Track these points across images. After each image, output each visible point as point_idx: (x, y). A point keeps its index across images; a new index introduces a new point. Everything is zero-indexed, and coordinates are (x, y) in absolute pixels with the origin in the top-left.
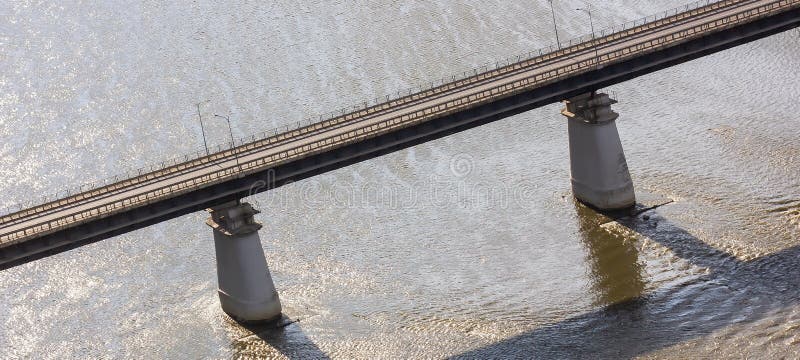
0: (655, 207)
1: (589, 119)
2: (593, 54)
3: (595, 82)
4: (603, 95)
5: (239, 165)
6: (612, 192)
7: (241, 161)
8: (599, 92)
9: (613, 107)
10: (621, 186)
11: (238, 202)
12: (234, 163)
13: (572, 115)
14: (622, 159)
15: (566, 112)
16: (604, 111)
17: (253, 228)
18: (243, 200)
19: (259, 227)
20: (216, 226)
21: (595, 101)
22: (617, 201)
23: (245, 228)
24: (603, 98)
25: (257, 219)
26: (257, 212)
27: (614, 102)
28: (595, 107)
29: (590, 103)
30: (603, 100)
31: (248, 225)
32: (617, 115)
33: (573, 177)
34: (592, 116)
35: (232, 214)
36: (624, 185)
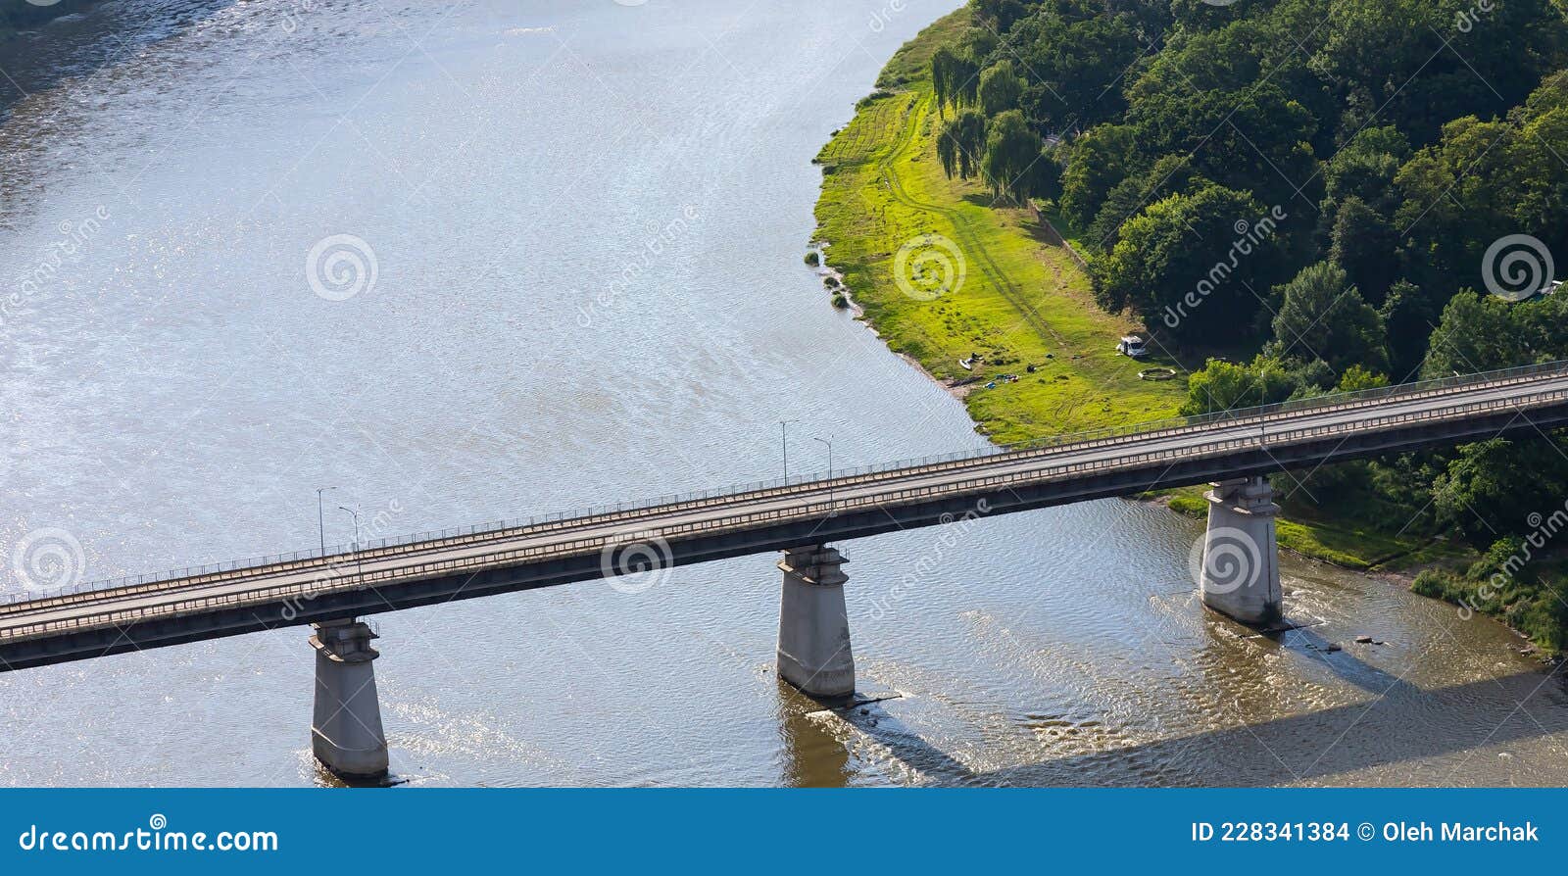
4: (831, 549)
6: (827, 675)
8: (828, 545)
9: (843, 567)
10: (839, 668)
13: (790, 569)
15: (783, 565)
22: (831, 686)
28: (820, 564)
30: (831, 557)
33: (781, 648)
36: (843, 667)
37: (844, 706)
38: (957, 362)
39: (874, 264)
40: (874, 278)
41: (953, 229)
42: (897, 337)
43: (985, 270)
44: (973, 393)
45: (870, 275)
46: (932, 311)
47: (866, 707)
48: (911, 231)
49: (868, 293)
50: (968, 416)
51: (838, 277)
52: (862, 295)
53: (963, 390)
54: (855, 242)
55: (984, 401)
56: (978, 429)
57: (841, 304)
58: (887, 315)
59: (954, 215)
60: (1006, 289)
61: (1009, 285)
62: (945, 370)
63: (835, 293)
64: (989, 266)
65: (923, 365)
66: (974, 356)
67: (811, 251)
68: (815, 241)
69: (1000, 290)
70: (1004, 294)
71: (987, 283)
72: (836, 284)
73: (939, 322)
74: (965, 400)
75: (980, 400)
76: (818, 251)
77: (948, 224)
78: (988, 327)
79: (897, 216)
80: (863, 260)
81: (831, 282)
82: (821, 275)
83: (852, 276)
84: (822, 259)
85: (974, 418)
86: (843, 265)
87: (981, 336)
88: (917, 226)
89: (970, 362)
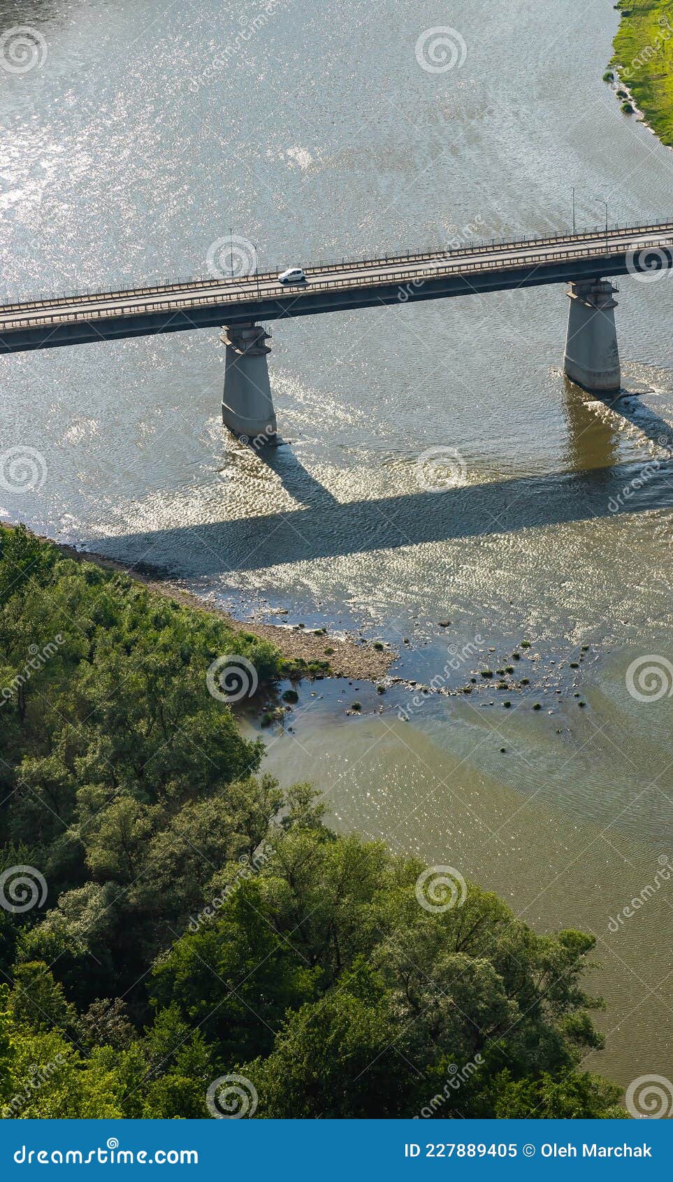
1: (591, 303)
2: (604, 244)
3: (601, 270)
4: (605, 283)
5: (258, 290)
6: (599, 374)
7: (261, 287)
8: (603, 279)
9: (614, 296)
10: (611, 370)
11: (253, 325)
12: (255, 288)
13: (575, 297)
14: (614, 345)
15: (570, 293)
16: (605, 297)
17: (262, 351)
18: (257, 324)
19: (269, 350)
20: (229, 343)
21: (598, 287)
23: (256, 349)
24: (606, 286)
25: (267, 343)
26: (269, 337)
27: (615, 291)
28: (597, 293)
29: (593, 288)
30: (606, 288)
31: (258, 347)
32: (616, 304)
33: (567, 354)
34: (593, 301)
35: (246, 334)
36: (613, 368)
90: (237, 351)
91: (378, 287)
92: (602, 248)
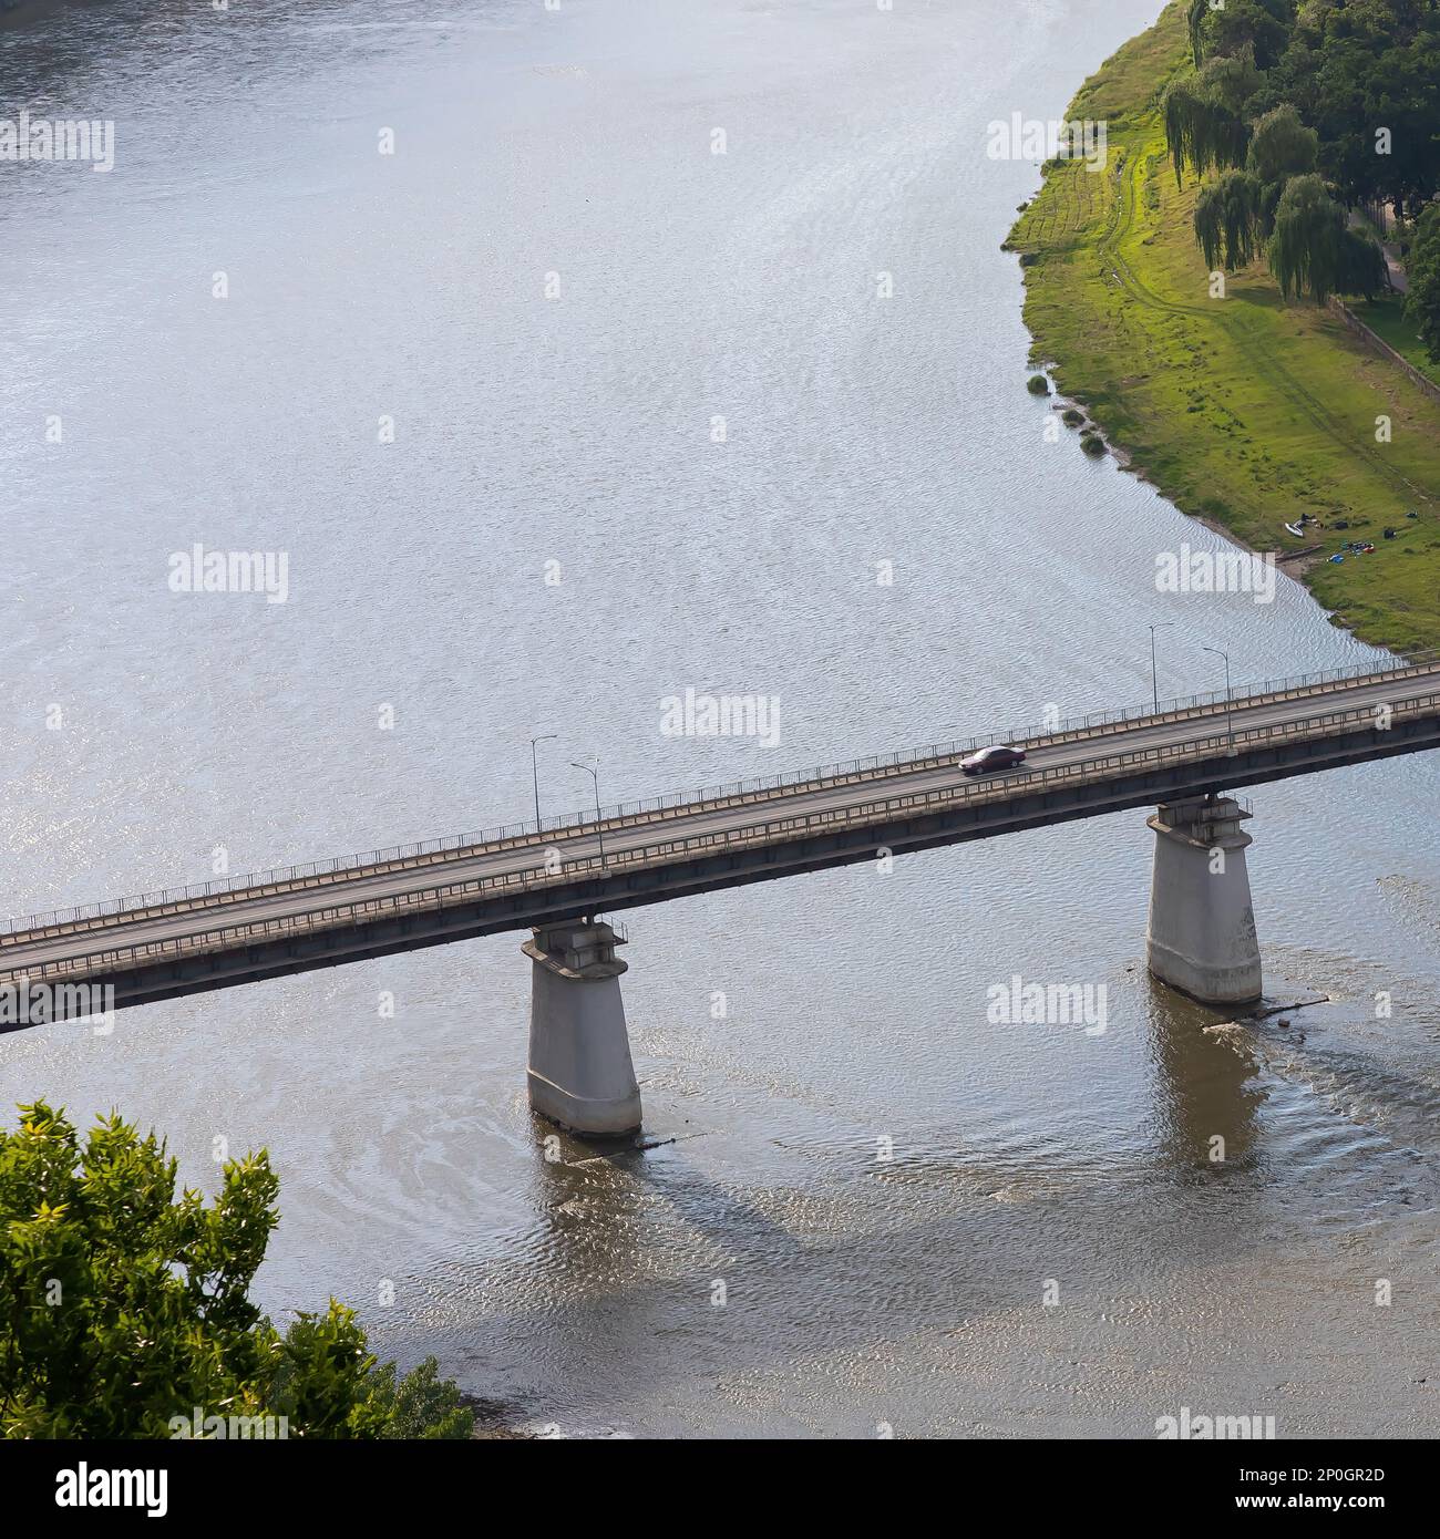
0: (1298, 1006)
1: (1202, 841)
2: (1224, 729)
3: (1220, 779)
4: (1227, 801)
5: (603, 856)
6: (1225, 972)
8: (1220, 795)
9: (1244, 825)
10: (1242, 964)
11: (590, 920)
12: (594, 849)
13: (1167, 830)
14: (1249, 917)
15: (1156, 823)
16: (1227, 828)
17: (612, 970)
18: (597, 919)
19: (623, 968)
20: (541, 957)
21: (1215, 810)
22: (1231, 989)
23: (600, 967)
24: (1229, 807)
25: (619, 952)
26: (622, 942)
27: (1247, 816)
28: (1214, 820)
29: (1206, 813)
30: (1228, 811)
31: (604, 962)
32: (1250, 841)
33: (1153, 936)
34: (1206, 836)
35: (578, 940)
36: (1246, 962)
37: (1254, 1016)
38: (1281, 526)
39: (1128, 391)
40: (1134, 410)
41: (1229, 340)
42: (1188, 494)
43: (1290, 397)
44: (1315, 569)
45: (1126, 406)
46: (1228, 454)
47: (1286, 1016)
48: (1169, 343)
49: (1130, 431)
50: (1312, 601)
51: (1081, 410)
52: (1123, 435)
53: (1298, 566)
54: (1094, 361)
55: (1334, 581)
56: (1333, 621)
57: (1094, 449)
58: (1165, 463)
59: (1227, 320)
60: (1327, 423)
61: (1329, 417)
62: (1267, 538)
63: (1082, 433)
64: (1294, 391)
65: (1234, 532)
66: (1304, 517)
67: (1034, 374)
68: (1035, 358)
69: (1318, 423)
70: (1325, 429)
71: (1298, 416)
72: (1082, 420)
73: (1243, 471)
74: (1305, 580)
75: (1328, 578)
76: (1044, 374)
77: (1221, 332)
78: (1315, 477)
79: (1144, 322)
80: (1110, 385)
81: (1072, 419)
82: (1055, 408)
83: (1102, 409)
84: (1052, 387)
85: (1324, 605)
86: (1084, 393)
87: (1307, 489)
88: (1176, 336)
89: (1300, 527)
90: (564, 971)
91: (820, 836)
92: (1218, 737)
